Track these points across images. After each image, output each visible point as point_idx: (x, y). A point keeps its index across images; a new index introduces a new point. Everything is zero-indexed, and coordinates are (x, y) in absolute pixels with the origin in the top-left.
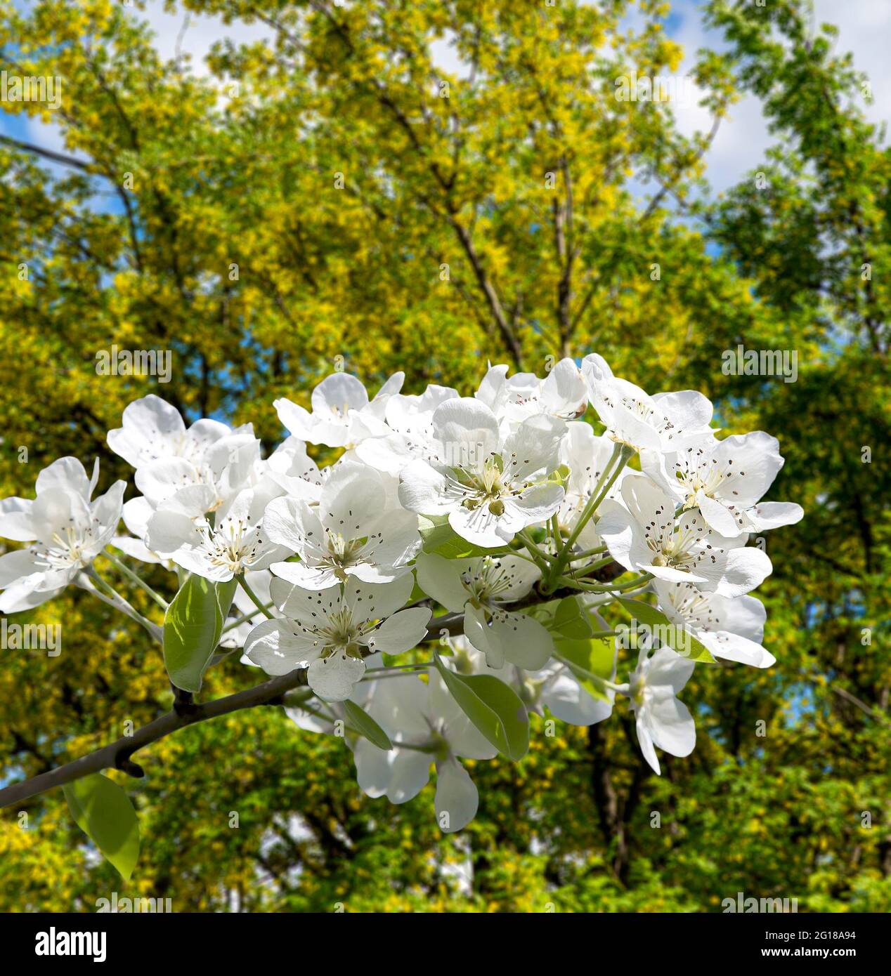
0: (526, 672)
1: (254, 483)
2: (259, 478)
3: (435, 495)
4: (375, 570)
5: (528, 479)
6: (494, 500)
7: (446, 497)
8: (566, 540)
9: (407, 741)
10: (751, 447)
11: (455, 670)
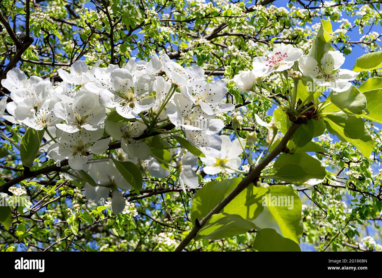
0: (142, 161)
1: (51, 97)
2: (52, 95)
3: (111, 101)
4: (91, 126)
5: (142, 96)
6: (131, 103)
7: (115, 102)
8: (155, 116)
9: (102, 184)
10: (217, 85)
11: (118, 160)
